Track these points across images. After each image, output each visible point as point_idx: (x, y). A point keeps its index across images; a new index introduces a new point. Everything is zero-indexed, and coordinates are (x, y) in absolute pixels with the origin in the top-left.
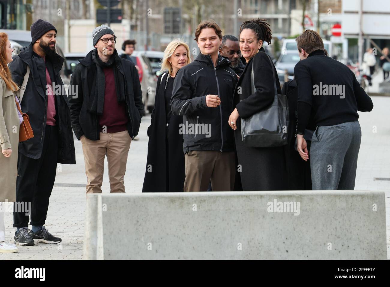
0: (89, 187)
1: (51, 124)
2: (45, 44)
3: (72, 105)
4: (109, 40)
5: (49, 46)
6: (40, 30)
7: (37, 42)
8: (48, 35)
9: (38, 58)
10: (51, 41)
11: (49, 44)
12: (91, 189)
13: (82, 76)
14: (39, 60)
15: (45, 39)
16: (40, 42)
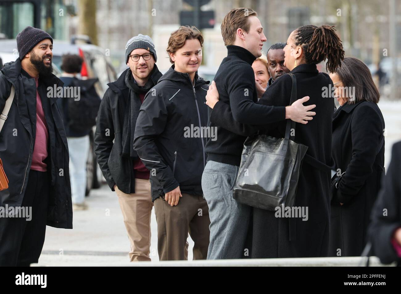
0: (133, 255)
1: (39, 169)
2: (37, 59)
3: (100, 145)
4: (141, 57)
5: (43, 61)
6: (30, 40)
7: (26, 56)
8: (41, 45)
9: (27, 78)
10: (45, 53)
11: (44, 57)
12: (136, 258)
13: (111, 106)
14: (29, 80)
15: (38, 52)
16: (31, 57)
